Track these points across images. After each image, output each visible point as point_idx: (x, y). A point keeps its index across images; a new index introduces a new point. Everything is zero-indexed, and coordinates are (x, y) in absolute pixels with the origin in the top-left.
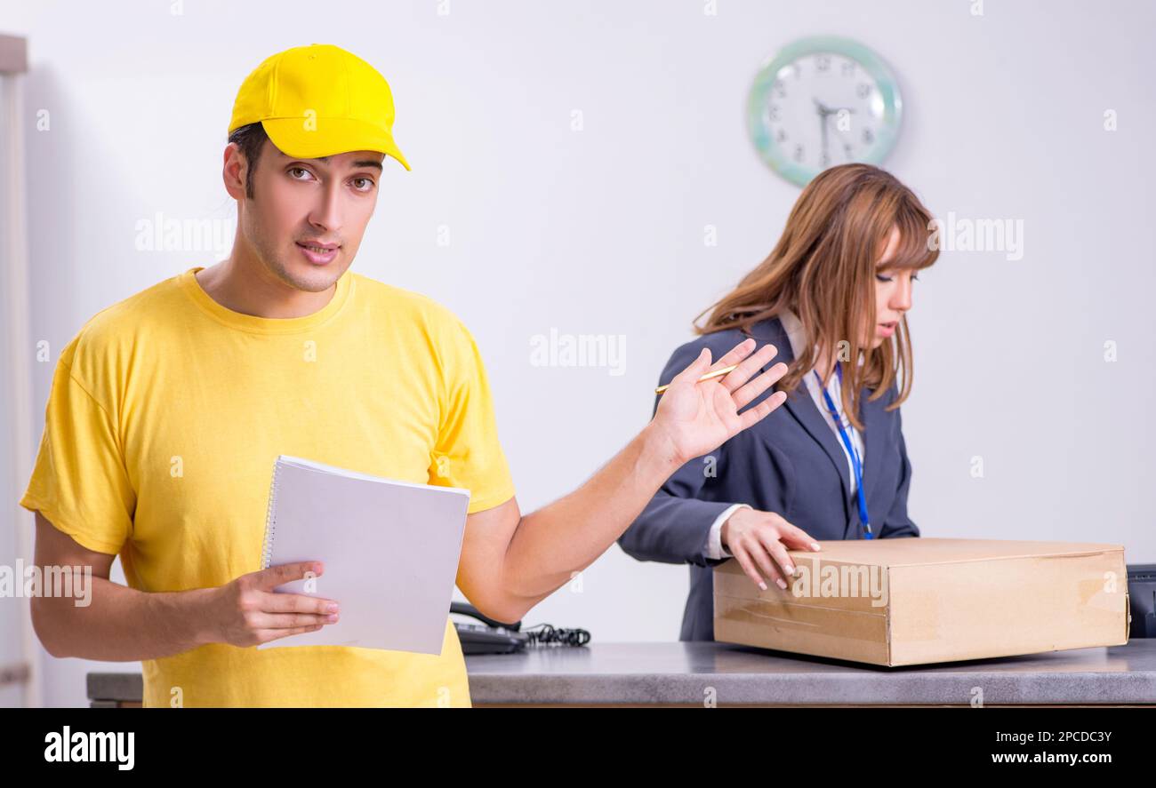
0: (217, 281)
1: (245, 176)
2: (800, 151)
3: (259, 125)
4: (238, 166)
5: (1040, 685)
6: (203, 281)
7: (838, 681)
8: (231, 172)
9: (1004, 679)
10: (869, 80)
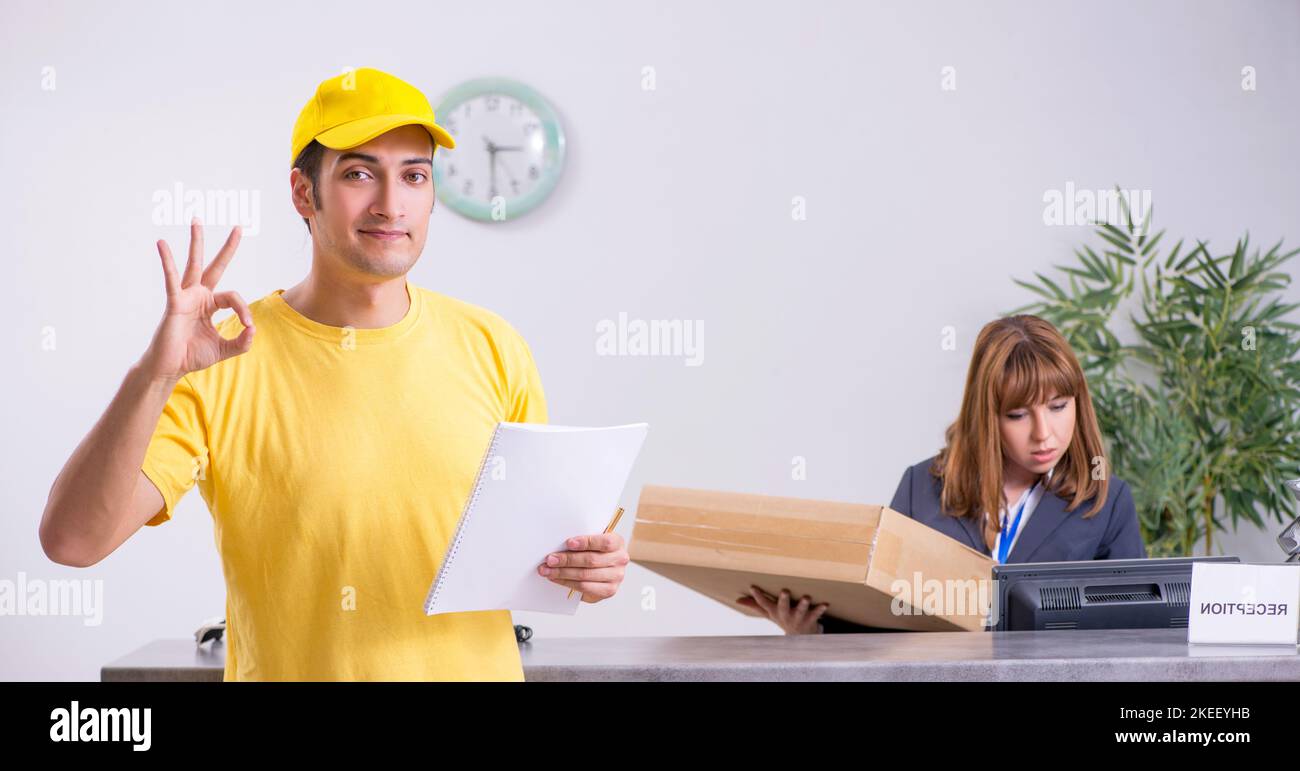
0: (302, 299)
1: (312, 194)
2: (469, 184)
3: (314, 143)
4: (304, 187)
5: (1015, 671)
6: (290, 300)
7: (829, 669)
8: (299, 193)
9: (982, 666)
10: (535, 120)
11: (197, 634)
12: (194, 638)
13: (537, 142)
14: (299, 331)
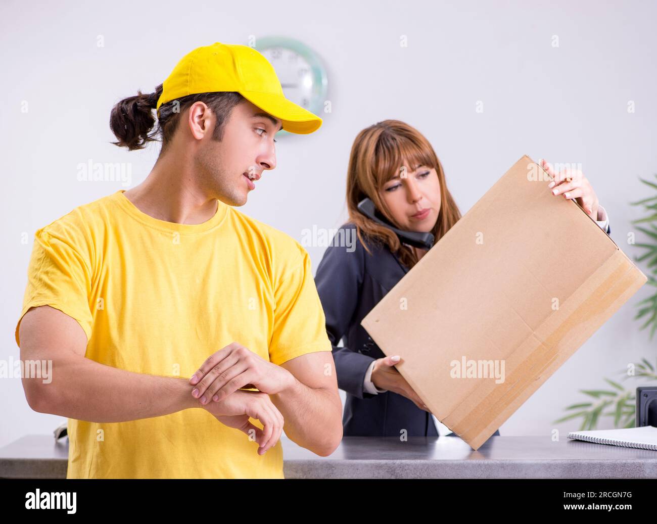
10: (305, 66)
11: (55, 432)
12: (53, 435)
13: (307, 82)
14: (134, 219)
